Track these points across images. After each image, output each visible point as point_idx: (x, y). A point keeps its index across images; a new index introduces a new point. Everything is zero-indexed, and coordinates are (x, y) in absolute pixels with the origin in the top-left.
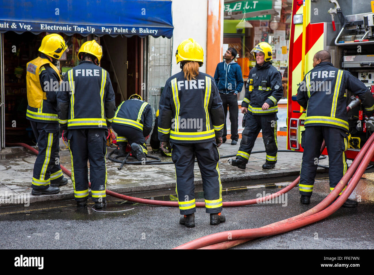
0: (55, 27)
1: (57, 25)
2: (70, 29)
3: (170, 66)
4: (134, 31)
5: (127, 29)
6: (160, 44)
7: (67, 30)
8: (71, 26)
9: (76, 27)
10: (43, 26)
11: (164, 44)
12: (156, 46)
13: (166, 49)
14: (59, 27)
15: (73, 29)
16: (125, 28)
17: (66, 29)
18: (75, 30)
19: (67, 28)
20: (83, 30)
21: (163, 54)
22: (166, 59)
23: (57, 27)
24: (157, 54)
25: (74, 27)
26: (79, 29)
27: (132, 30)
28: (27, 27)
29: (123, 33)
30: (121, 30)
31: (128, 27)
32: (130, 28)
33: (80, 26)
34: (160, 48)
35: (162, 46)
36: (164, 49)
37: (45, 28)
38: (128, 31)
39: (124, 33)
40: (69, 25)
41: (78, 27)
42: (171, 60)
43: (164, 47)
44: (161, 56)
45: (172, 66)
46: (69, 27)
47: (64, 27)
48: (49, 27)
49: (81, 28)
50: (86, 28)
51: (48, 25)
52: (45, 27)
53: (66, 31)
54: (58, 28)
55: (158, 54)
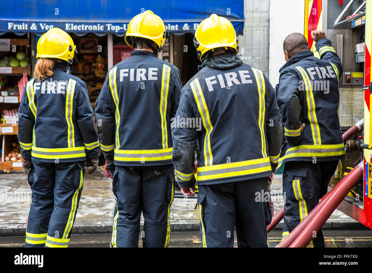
0: (83, 26)
1: (86, 24)
2: (103, 28)
3: (268, 72)
4: (186, 27)
5: (177, 26)
6: (252, 45)
7: (99, 29)
8: (104, 24)
9: (110, 26)
10: (68, 25)
11: (258, 44)
12: (247, 47)
13: (261, 51)
14: (87, 26)
15: (106, 28)
16: (174, 24)
17: (97, 28)
18: (109, 29)
19: (99, 27)
20: (119, 29)
21: (257, 57)
22: (262, 63)
23: (86, 27)
24: (248, 58)
25: (107, 26)
26: (113, 28)
27: (184, 26)
28: (49, 28)
29: (171, 30)
30: (168, 27)
31: (178, 23)
32: (181, 25)
33: (115, 24)
34: (252, 49)
35: (254, 47)
36: (258, 50)
37: (71, 29)
38: (178, 28)
39: (173, 30)
40: (101, 24)
41: (112, 25)
42: (268, 64)
43: (258, 48)
44: (253, 60)
45: (270, 72)
46: (100, 26)
47: (94, 26)
48: (76, 26)
49: (117, 27)
50: (123, 27)
51: (75, 24)
52: (70, 27)
53: (97, 30)
54: (88, 28)
55: (250, 58)
